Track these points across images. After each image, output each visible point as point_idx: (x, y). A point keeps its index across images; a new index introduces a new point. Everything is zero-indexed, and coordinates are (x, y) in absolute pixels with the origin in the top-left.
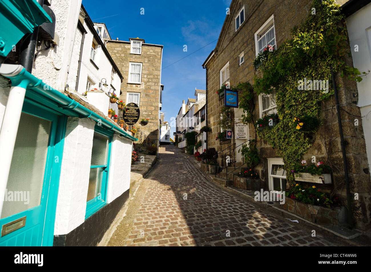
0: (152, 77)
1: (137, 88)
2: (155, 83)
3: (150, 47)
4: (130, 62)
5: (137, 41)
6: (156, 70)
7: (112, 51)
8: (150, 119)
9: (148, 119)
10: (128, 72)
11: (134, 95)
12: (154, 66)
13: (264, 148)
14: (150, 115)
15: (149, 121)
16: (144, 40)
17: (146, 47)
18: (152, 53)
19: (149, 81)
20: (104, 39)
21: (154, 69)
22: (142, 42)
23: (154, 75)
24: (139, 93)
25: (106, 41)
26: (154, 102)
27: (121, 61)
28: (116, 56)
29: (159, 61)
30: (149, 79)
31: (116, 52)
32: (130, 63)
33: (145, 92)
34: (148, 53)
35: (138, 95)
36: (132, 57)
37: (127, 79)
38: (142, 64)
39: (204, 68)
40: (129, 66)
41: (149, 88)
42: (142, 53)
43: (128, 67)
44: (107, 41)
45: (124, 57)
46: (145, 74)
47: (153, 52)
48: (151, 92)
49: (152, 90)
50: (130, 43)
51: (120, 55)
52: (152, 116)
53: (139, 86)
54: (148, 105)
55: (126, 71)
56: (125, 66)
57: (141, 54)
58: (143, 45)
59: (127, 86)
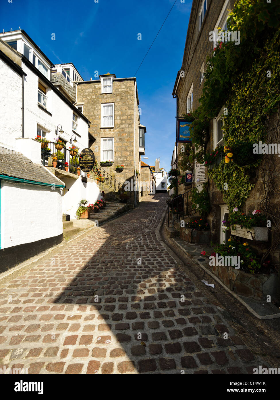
0: (125, 117)
1: (110, 132)
2: (129, 124)
3: (121, 83)
4: (102, 103)
5: (107, 78)
6: (129, 110)
7: (83, 94)
8: (125, 165)
9: (123, 166)
10: (100, 115)
11: (108, 141)
12: (127, 104)
13: (215, 192)
14: (125, 161)
15: (124, 167)
16: (114, 75)
17: (117, 83)
18: (124, 90)
19: (122, 122)
20: (75, 81)
21: (127, 108)
22: (113, 78)
23: (127, 116)
24: (113, 138)
25: (76, 83)
26: (129, 146)
27: (92, 104)
28: (87, 99)
29: (132, 98)
30: (122, 120)
31: (86, 94)
32: (102, 105)
33: (119, 136)
34: (120, 90)
35: (112, 140)
36: (103, 98)
37: (100, 124)
38: (114, 104)
39: (174, 98)
40: (101, 108)
41: (122, 131)
42: (114, 90)
43: (100, 110)
44: (78, 83)
45: (95, 99)
46: (117, 116)
47: (125, 88)
48: (125, 135)
49: (126, 133)
50: (99, 82)
51: (91, 97)
52: (127, 162)
53: (112, 130)
54: (122, 150)
55: (98, 115)
56: (97, 109)
57: (112, 92)
58: (114, 81)
59: (101, 131)
